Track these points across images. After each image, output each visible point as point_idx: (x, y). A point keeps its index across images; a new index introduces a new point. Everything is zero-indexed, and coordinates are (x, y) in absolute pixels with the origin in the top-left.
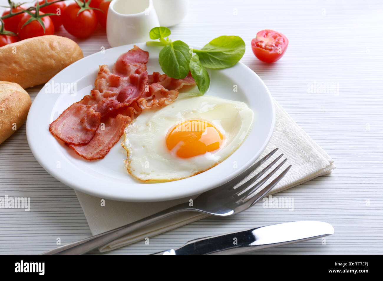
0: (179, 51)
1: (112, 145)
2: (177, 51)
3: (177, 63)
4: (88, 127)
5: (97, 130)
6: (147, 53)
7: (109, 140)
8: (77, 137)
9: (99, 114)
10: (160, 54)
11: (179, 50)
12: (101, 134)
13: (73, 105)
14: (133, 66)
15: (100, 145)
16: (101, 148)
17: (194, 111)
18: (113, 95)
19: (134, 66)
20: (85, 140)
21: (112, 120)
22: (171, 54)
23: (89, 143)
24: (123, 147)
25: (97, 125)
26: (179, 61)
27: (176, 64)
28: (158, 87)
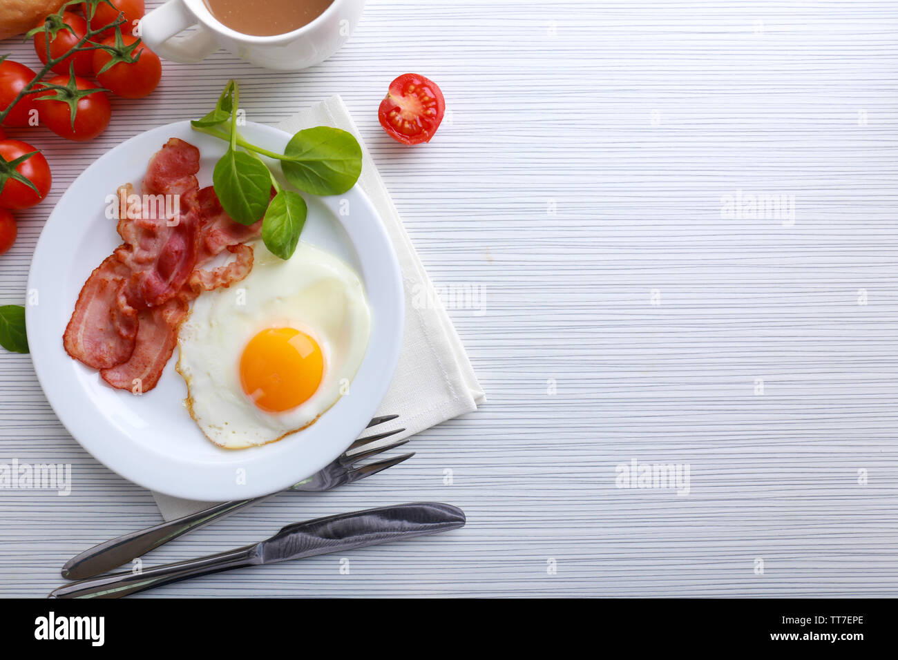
0: (245, 176)
1: (162, 365)
2: (242, 175)
3: (246, 201)
4: (124, 332)
5: (135, 336)
6: (195, 150)
7: (158, 354)
8: (109, 348)
9: (133, 313)
10: (215, 177)
11: (245, 174)
12: (144, 341)
13: (92, 275)
14: (174, 188)
15: (146, 366)
16: (148, 370)
17: (280, 298)
18: (149, 261)
19: (176, 186)
20: (123, 357)
21: (156, 315)
22: (233, 181)
23: (131, 360)
24: (180, 373)
25: (135, 326)
26: (248, 197)
27: (244, 203)
28: (220, 245)
